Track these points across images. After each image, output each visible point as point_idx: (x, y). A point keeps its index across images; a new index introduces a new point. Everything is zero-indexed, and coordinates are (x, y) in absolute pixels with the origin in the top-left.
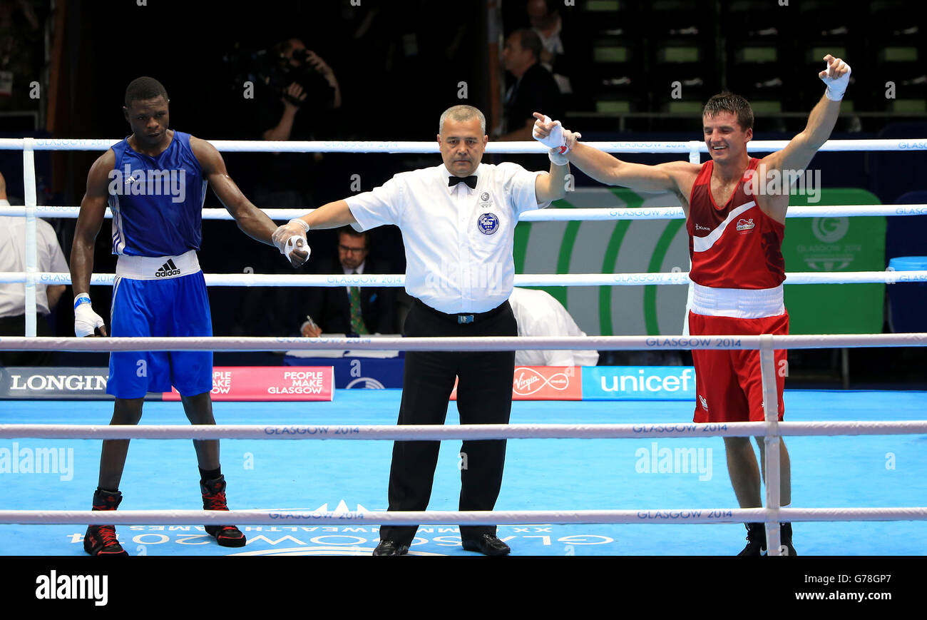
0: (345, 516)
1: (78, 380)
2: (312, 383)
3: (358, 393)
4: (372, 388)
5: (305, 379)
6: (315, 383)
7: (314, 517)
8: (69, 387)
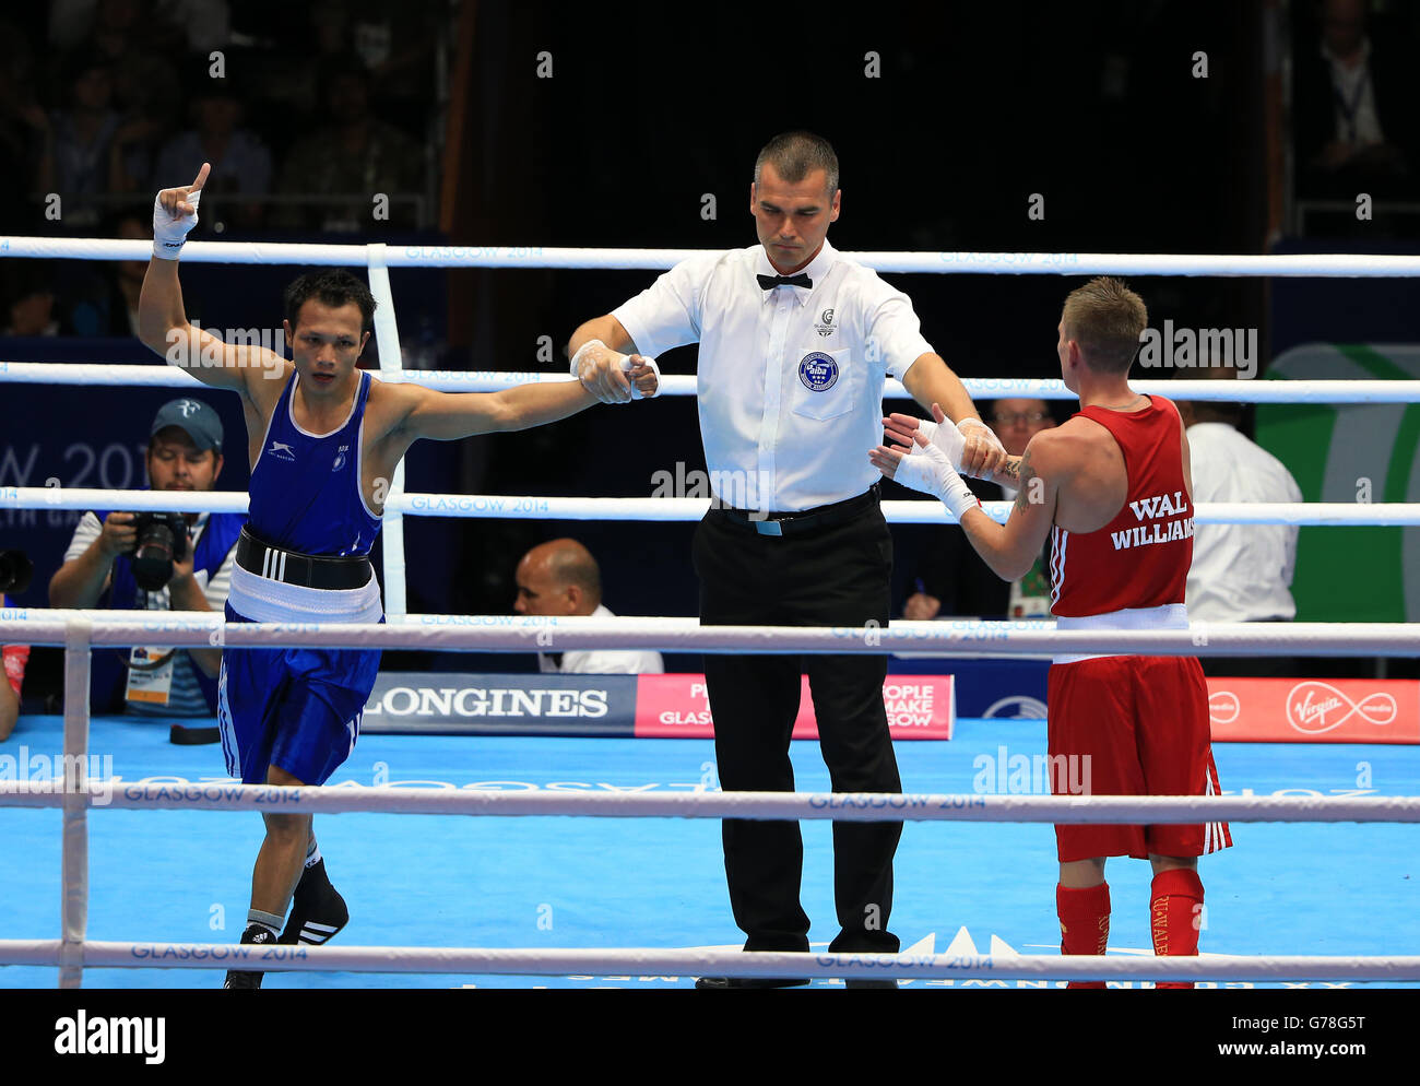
0: (958, 963)
1: (476, 698)
2: (913, 706)
3: (1004, 726)
4: (1033, 716)
5: (901, 698)
6: (920, 706)
7: (900, 965)
8: (461, 710)
